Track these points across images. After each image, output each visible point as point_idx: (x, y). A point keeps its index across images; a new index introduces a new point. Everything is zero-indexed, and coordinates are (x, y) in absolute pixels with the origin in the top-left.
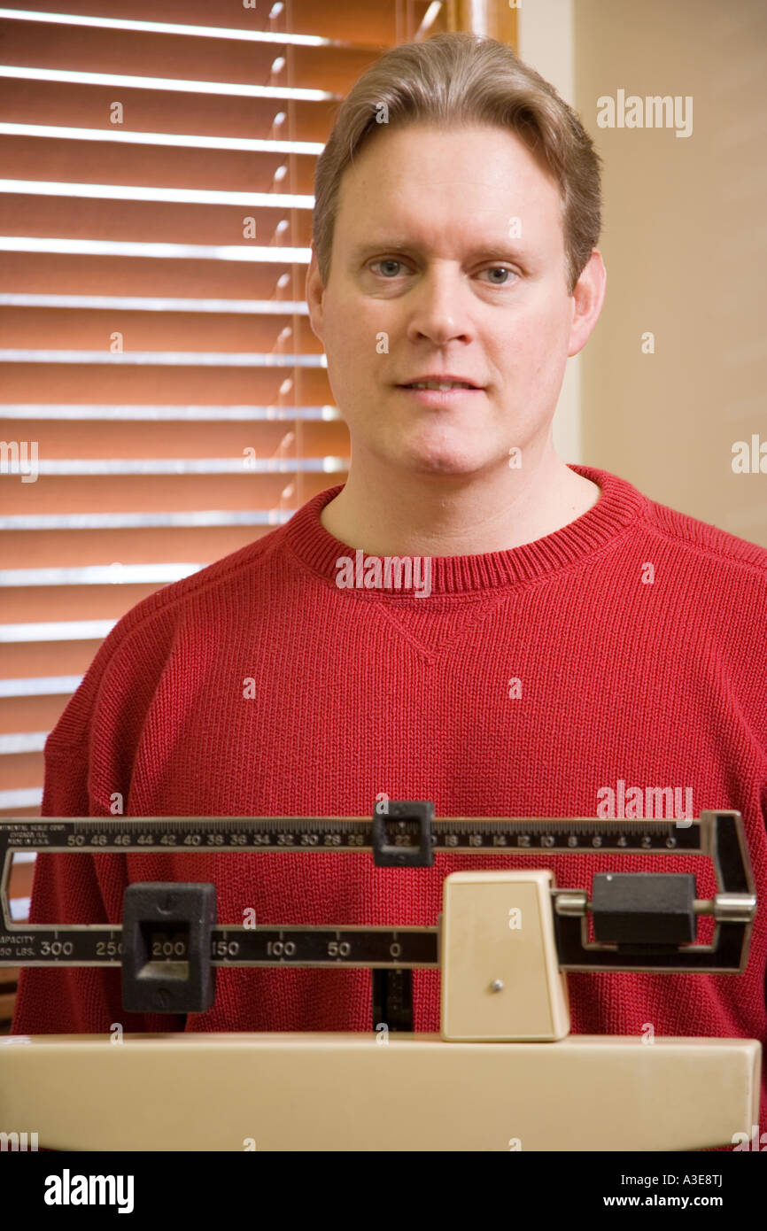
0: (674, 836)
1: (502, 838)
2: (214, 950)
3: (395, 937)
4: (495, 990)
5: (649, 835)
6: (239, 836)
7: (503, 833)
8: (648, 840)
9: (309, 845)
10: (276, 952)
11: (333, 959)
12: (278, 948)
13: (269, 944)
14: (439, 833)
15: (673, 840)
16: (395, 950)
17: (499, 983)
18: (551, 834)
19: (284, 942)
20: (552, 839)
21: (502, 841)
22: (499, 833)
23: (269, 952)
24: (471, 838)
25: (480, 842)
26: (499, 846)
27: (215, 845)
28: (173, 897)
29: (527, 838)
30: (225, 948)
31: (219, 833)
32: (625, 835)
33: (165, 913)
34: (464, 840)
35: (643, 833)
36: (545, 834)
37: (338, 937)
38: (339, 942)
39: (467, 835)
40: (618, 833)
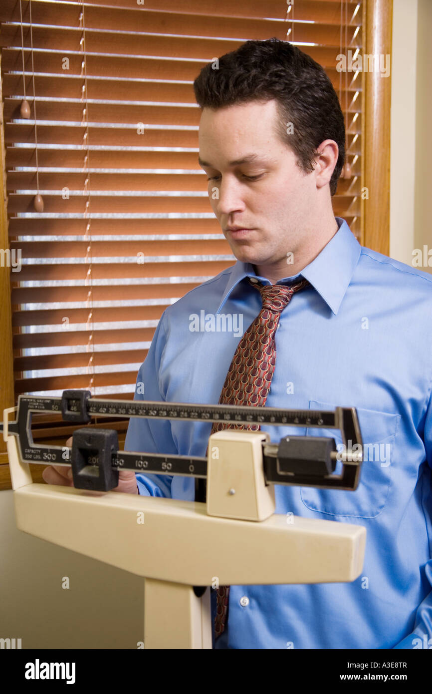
0: (322, 419)
1: (239, 416)
2: (113, 462)
3: (191, 462)
4: (231, 494)
5: (310, 418)
6: (122, 409)
7: (240, 414)
8: (309, 420)
9: (152, 415)
10: (139, 465)
11: (164, 471)
12: (140, 464)
13: (137, 462)
14: (210, 412)
15: (322, 421)
16: (192, 468)
17: (233, 491)
18: (262, 415)
19: (143, 461)
20: (263, 418)
21: (239, 418)
22: (238, 413)
23: (136, 465)
24: (225, 415)
25: (229, 418)
26: (238, 420)
27: (112, 413)
28: (92, 438)
29: (251, 417)
30: (118, 462)
31: (113, 408)
32: (298, 417)
33: (89, 445)
34: (222, 417)
35: (306, 417)
36: (259, 415)
37: (166, 460)
38: (167, 463)
39: (223, 414)
40: (294, 416)
